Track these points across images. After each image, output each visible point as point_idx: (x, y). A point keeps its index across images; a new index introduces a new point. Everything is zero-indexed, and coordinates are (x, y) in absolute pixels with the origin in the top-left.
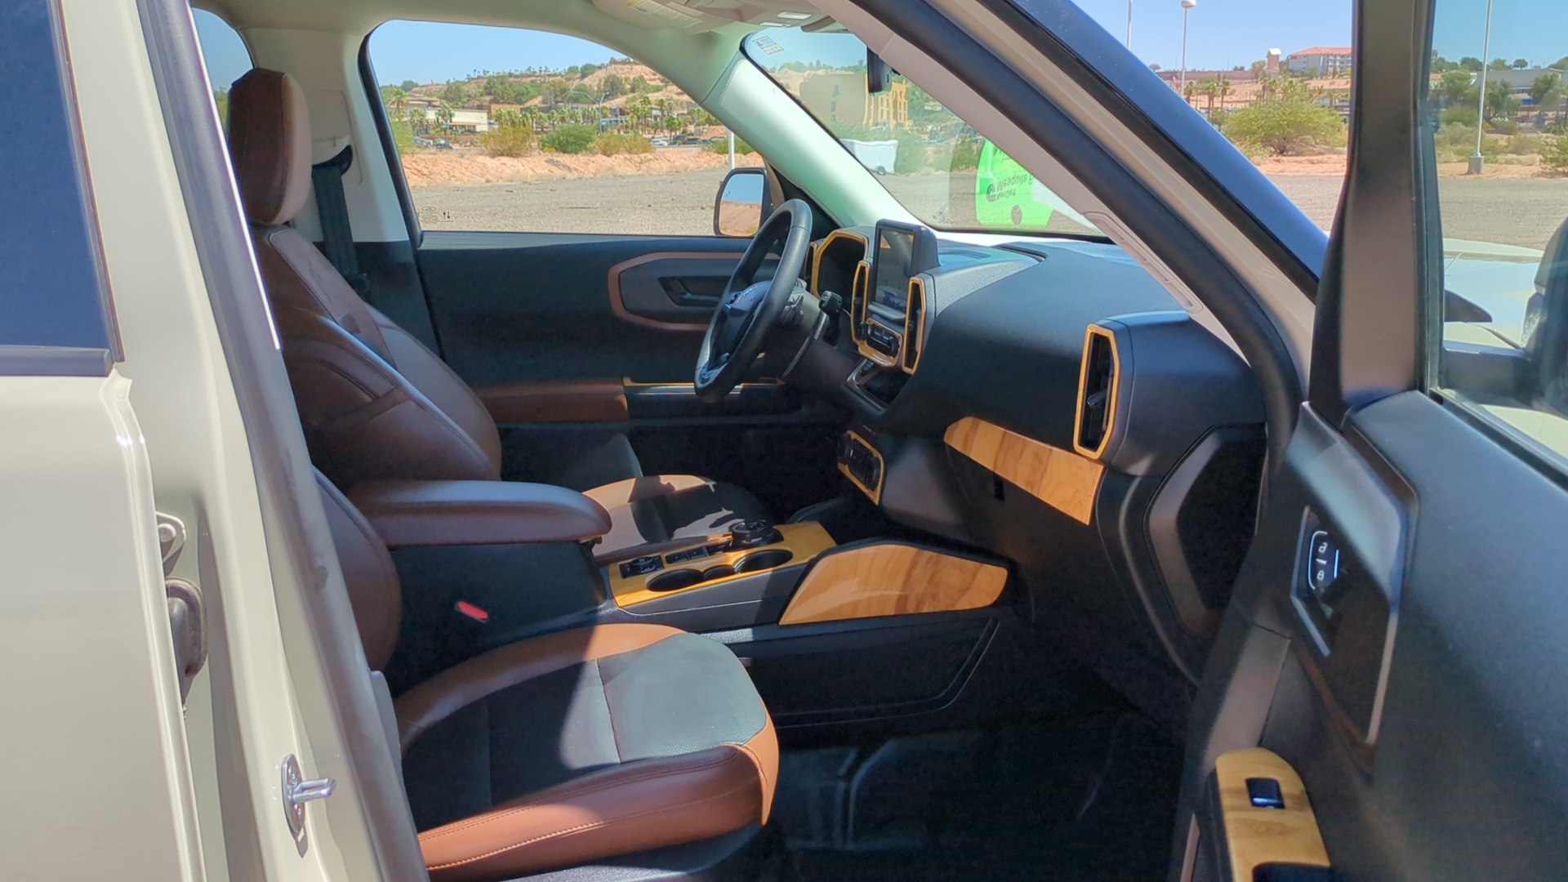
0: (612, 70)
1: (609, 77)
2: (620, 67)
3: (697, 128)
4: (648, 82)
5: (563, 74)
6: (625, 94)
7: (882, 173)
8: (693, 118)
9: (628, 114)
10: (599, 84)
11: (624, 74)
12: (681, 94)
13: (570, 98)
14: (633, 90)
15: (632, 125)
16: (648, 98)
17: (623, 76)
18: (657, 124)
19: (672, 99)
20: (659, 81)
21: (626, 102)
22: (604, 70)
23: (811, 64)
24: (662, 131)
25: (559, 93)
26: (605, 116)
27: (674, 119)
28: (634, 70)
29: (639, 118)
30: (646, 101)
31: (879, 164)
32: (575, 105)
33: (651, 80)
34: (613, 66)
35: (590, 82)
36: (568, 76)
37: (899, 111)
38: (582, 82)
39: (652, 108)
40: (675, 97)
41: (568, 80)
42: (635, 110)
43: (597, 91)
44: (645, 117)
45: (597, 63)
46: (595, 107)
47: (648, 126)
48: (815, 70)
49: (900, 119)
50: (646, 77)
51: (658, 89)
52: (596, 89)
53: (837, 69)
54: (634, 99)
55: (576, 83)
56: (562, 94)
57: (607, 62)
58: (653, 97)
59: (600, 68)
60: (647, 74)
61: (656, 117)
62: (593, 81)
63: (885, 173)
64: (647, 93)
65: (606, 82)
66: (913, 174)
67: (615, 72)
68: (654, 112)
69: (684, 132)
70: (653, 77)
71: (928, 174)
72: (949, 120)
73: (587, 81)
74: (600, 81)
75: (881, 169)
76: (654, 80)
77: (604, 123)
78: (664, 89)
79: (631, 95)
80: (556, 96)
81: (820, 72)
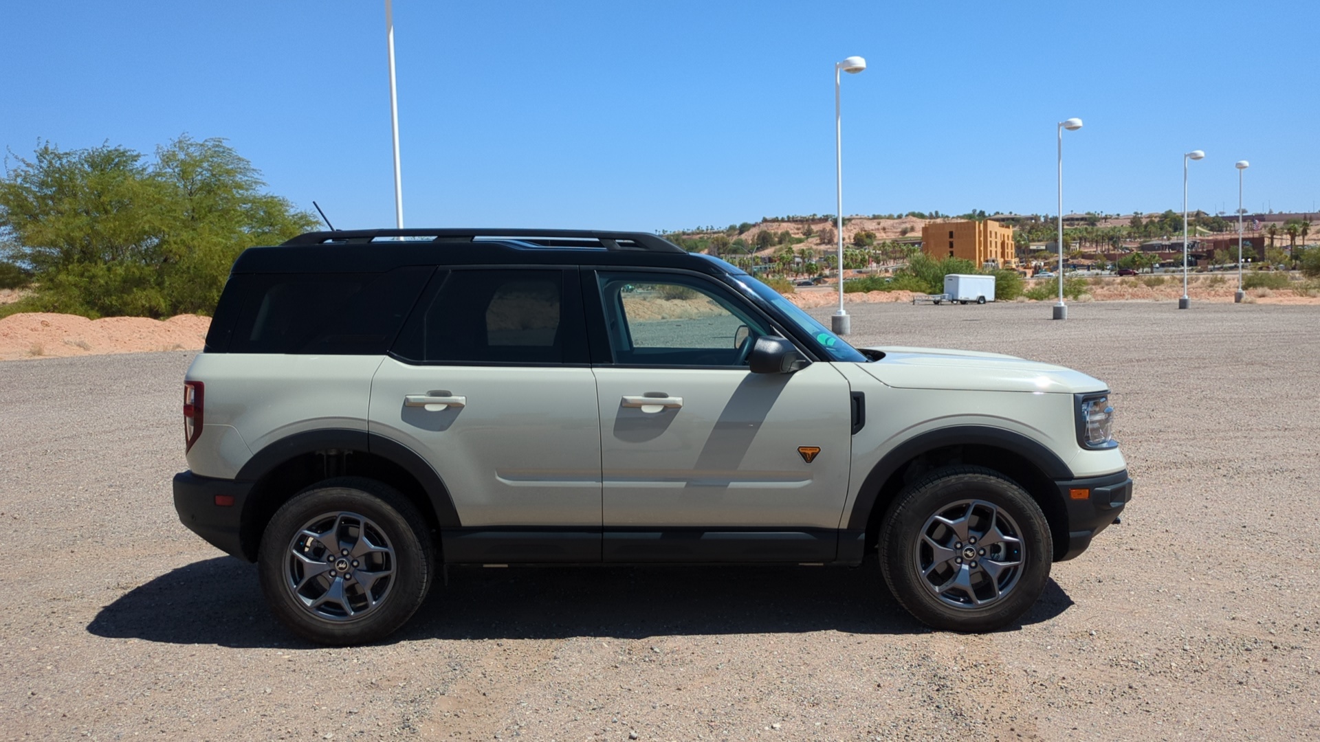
0: (764, 227)
1: (761, 233)
2: (771, 224)
3: (832, 271)
4: (793, 236)
5: (725, 231)
6: (774, 245)
7: (982, 302)
8: (828, 263)
9: (775, 261)
10: (753, 238)
11: (773, 230)
12: (820, 244)
13: (730, 250)
14: (780, 242)
15: (779, 271)
16: (790, 248)
18: (798, 269)
19: (811, 248)
20: (801, 235)
21: (775, 252)
22: (757, 227)
23: (931, 214)
24: (803, 274)
25: (721, 246)
26: (757, 264)
27: (812, 265)
28: (781, 226)
29: (784, 264)
30: (790, 251)
31: (980, 294)
32: (733, 256)
33: (795, 234)
34: (765, 224)
35: (746, 237)
36: (728, 233)
37: (1006, 251)
38: (739, 237)
39: (795, 257)
40: (814, 247)
41: (729, 236)
42: (781, 259)
43: (751, 244)
44: (789, 263)
45: (752, 222)
46: (749, 256)
47: (791, 271)
48: (935, 218)
49: (1008, 257)
50: (791, 232)
51: (800, 241)
52: (750, 242)
53: (953, 218)
54: (781, 250)
55: (735, 238)
56: (724, 247)
57: (760, 220)
58: (796, 247)
59: (754, 226)
60: (792, 230)
61: (798, 264)
62: (748, 237)
63: (985, 302)
64: (792, 244)
65: (759, 236)
66: (1011, 301)
67: (766, 229)
68: (797, 260)
69: (821, 275)
70: (796, 231)
71: (1022, 302)
73: (743, 236)
74: (754, 236)
75: (983, 298)
76: (798, 233)
77: (755, 270)
78: (806, 241)
79: (778, 247)
80: (719, 249)
81: (939, 221)
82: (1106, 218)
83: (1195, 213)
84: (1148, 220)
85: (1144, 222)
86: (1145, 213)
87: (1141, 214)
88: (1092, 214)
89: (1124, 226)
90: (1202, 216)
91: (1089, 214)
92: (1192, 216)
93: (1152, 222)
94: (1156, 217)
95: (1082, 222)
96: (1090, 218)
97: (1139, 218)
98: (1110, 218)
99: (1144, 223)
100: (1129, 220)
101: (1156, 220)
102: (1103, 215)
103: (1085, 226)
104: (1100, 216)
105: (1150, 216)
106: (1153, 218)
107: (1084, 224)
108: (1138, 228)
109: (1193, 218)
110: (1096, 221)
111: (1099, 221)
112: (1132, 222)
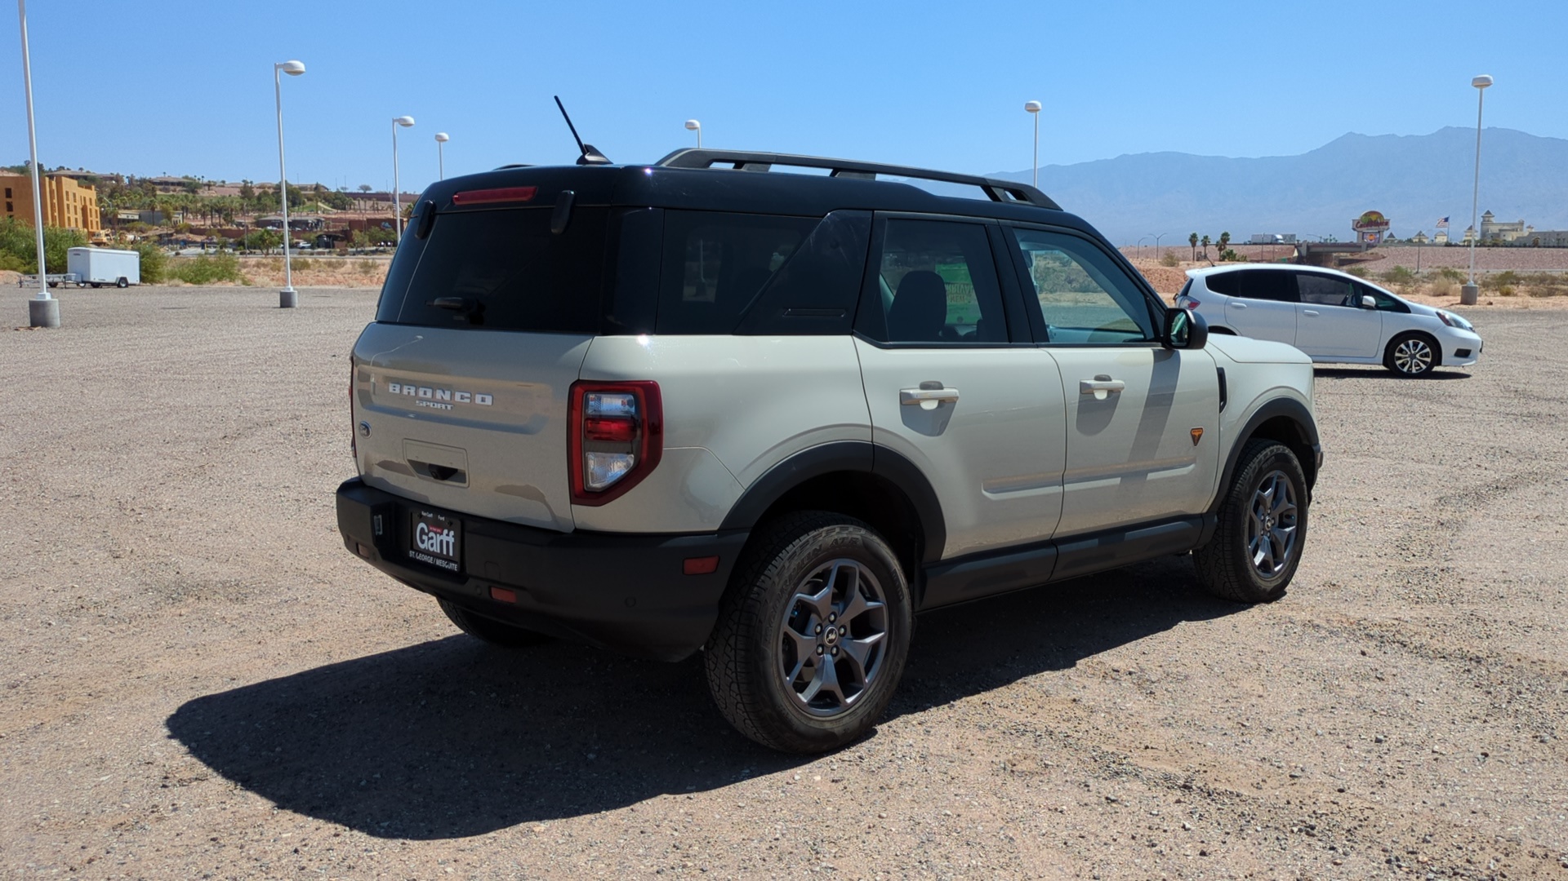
7: (124, 285)
31: (120, 276)
37: (89, 219)
49: (92, 228)
63: (127, 285)
66: (159, 285)
71: (177, 286)
72: (151, 230)
75: (123, 280)
82: (209, 185)
83: (314, 186)
84: (261, 190)
85: (257, 192)
86: (256, 182)
87: (251, 182)
88: (191, 179)
89: (233, 196)
90: (322, 190)
91: (186, 177)
92: (311, 190)
93: (265, 193)
94: (269, 188)
95: (179, 188)
96: (191, 184)
97: (251, 188)
98: (214, 185)
99: (257, 194)
100: (238, 190)
101: (271, 191)
102: (205, 181)
103: (184, 193)
104: (201, 182)
105: (262, 187)
106: (266, 189)
107: (182, 191)
108: (249, 199)
109: (312, 192)
110: (195, 188)
111: (200, 188)
112: (242, 192)
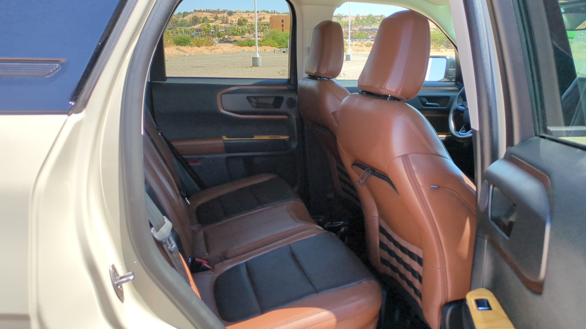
0: (195, 14)
1: (194, 17)
2: (198, 13)
3: (229, 36)
4: (209, 19)
5: (176, 15)
6: (200, 23)
8: (227, 33)
9: (202, 31)
10: (190, 19)
11: (199, 15)
12: (222, 23)
13: (179, 24)
14: (203, 22)
15: (204, 35)
16: (209, 25)
17: (199, 16)
18: (213, 35)
19: (218, 25)
20: (213, 18)
21: (201, 26)
22: (192, 14)
23: (272, 12)
24: (215, 38)
25: (175, 23)
26: (193, 32)
27: (220, 33)
28: (203, 14)
29: (206, 32)
30: (209, 26)
32: (181, 27)
33: (210, 18)
34: (195, 13)
35: (186, 19)
36: (178, 16)
38: (183, 19)
39: (211, 29)
40: (220, 25)
41: (178, 18)
42: (205, 30)
43: (189, 22)
44: (209, 32)
45: (189, 12)
46: (189, 28)
47: (210, 36)
48: (273, 13)
50: (208, 17)
51: (212, 22)
52: (189, 21)
53: (281, 14)
54: (203, 26)
55: (181, 19)
56: (176, 23)
57: (193, 11)
58: (211, 24)
59: (190, 13)
60: (208, 16)
61: (212, 32)
62: (188, 18)
64: (209, 23)
65: (193, 19)
67: (195, 15)
68: (212, 30)
69: (224, 38)
70: (210, 17)
73: (185, 18)
74: (190, 18)
76: (211, 18)
77: (193, 34)
78: (215, 22)
79: (202, 24)
80: (173, 24)
81: (275, 15)
82: (345, 16)
83: (380, 16)
84: (362, 18)
85: (361, 18)
86: (361, 15)
87: (359, 15)
88: (340, 14)
89: (353, 20)
90: (383, 17)
91: (338, 14)
92: (379, 17)
93: (364, 19)
94: (365, 17)
95: (336, 18)
96: (339, 16)
97: (359, 17)
98: (347, 16)
99: (361, 19)
100: (355, 18)
101: (366, 18)
103: (337, 20)
104: (343, 15)
105: (363, 17)
106: (364, 17)
107: (337, 19)
108: (358, 21)
109: (380, 18)
110: (341, 18)
111: (343, 17)
112: (356, 19)
